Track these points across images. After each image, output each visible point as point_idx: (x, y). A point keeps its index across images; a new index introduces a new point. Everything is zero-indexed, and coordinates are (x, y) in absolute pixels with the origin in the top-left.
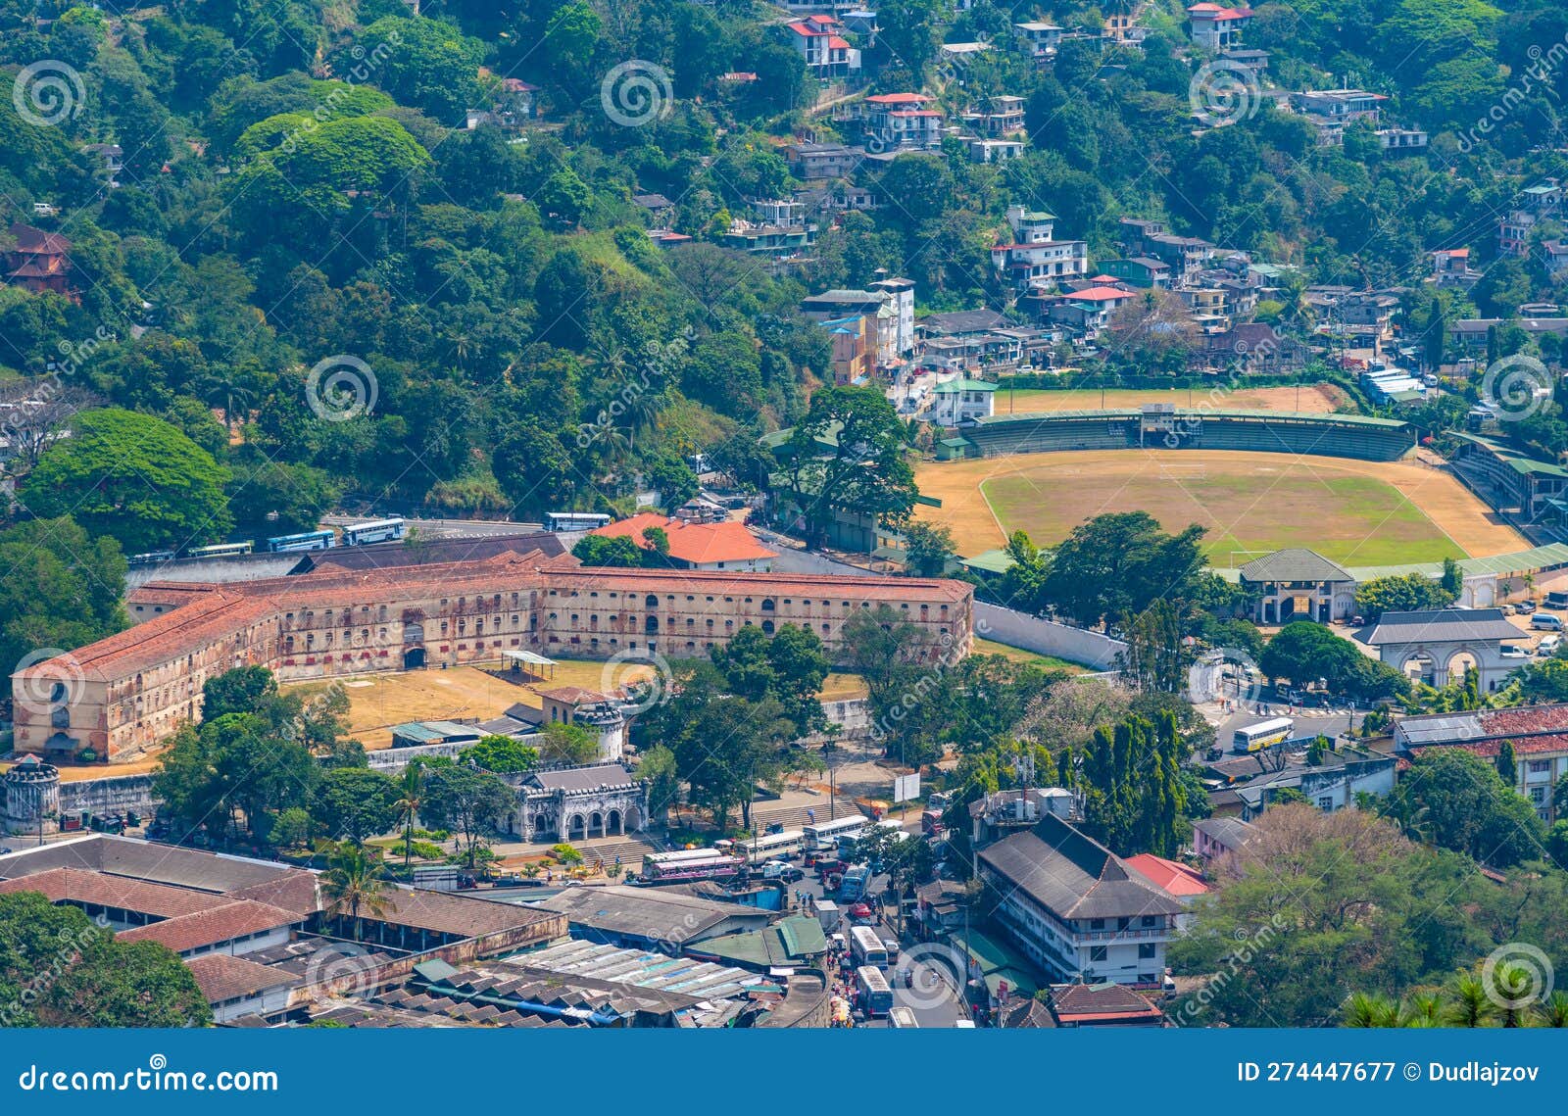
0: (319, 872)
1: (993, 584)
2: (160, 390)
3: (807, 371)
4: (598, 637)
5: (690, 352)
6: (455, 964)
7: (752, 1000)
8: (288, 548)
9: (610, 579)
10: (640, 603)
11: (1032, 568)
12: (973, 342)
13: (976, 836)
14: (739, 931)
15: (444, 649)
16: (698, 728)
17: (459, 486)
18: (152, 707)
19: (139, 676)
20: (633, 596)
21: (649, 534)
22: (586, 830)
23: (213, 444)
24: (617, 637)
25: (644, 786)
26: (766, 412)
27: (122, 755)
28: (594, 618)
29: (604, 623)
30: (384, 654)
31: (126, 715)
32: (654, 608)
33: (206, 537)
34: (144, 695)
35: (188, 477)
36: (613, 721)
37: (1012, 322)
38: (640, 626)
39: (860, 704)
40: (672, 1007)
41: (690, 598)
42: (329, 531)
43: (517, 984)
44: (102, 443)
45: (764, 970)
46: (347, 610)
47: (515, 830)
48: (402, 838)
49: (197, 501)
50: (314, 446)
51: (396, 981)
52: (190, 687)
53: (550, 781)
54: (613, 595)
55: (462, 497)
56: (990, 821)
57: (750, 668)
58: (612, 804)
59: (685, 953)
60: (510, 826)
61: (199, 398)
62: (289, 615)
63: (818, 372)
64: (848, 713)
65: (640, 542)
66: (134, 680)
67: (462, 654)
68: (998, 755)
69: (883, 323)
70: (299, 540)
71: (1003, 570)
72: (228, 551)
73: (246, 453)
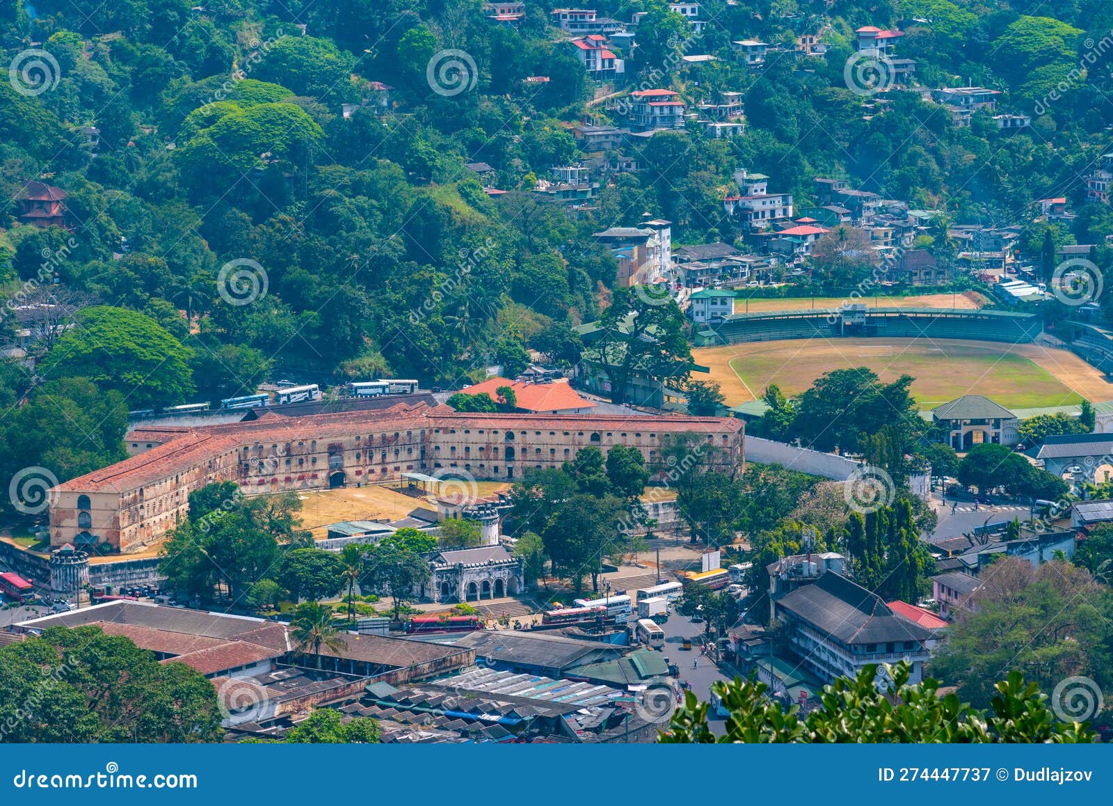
0: (287, 624)
1: (754, 424)
2: (139, 294)
3: (600, 283)
4: (470, 463)
5: (517, 269)
6: (396, 685)
7: (618, 707)
8: (235, 406)
9: (479, 421)
10: (501, 437)
11: (783, 411)
12: (714, 265)
13: (773, 589)
14: (600, 661)
15: (358, 473)
16: (560, 518)
17: (357, 362)
18: (151, 514)
19: (141, 490)
20: (496, 432)
21: (500, 392)
22: (478, 593)
23: (180, 332)
24: (484, 463)
25: (520, 561)
26: (572, 312)
27: (130, 548)
28: (467, 449)
29: (474, 452)
30: (315, 477)
31: (133, 518)
32: (510, 441)
33: (175, 398)
34: (145, 504)
35: (164, 355)
36: (492, 517)
37: (740, 251)
38: (502, 455)
39: (670, 505)
40: (560, 712)
41: (538, 433)
42: (266, 394)
43: (443, 698)
44: (100, 330)
45: (623, 687)
46: (288, 444)
47: (427, 594)
48: (344, 601)
49: (170, 372)
50: (253, 334)
51: (352, 697)
52: (177, 499)
53: (451, 558)
54: (481, 432)
55: (360, 370)
56: (784, 577)
57: (593, 477)
58: (498, 575)
59: (562, 676)
60: (423, 591)
61: (167, 300)
62: (246, 448)
63: (608, 284)
64: (661, 512)
65: (494, 397)
66: (138, 493)
67: (371, 476)
68: (784, 533)
69: (650, 251)
70: (244, 401)
71: (761, 414)
72: (192, 409)
73: (204, 338)
